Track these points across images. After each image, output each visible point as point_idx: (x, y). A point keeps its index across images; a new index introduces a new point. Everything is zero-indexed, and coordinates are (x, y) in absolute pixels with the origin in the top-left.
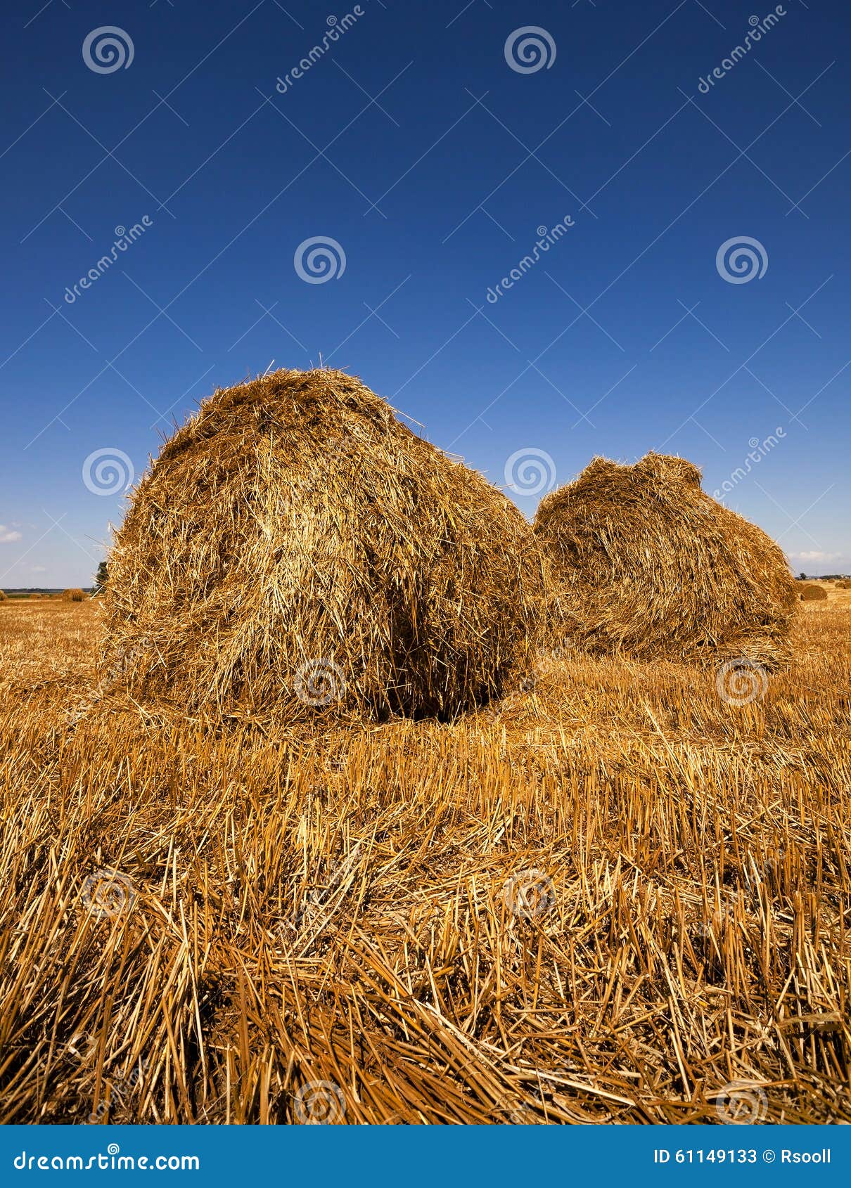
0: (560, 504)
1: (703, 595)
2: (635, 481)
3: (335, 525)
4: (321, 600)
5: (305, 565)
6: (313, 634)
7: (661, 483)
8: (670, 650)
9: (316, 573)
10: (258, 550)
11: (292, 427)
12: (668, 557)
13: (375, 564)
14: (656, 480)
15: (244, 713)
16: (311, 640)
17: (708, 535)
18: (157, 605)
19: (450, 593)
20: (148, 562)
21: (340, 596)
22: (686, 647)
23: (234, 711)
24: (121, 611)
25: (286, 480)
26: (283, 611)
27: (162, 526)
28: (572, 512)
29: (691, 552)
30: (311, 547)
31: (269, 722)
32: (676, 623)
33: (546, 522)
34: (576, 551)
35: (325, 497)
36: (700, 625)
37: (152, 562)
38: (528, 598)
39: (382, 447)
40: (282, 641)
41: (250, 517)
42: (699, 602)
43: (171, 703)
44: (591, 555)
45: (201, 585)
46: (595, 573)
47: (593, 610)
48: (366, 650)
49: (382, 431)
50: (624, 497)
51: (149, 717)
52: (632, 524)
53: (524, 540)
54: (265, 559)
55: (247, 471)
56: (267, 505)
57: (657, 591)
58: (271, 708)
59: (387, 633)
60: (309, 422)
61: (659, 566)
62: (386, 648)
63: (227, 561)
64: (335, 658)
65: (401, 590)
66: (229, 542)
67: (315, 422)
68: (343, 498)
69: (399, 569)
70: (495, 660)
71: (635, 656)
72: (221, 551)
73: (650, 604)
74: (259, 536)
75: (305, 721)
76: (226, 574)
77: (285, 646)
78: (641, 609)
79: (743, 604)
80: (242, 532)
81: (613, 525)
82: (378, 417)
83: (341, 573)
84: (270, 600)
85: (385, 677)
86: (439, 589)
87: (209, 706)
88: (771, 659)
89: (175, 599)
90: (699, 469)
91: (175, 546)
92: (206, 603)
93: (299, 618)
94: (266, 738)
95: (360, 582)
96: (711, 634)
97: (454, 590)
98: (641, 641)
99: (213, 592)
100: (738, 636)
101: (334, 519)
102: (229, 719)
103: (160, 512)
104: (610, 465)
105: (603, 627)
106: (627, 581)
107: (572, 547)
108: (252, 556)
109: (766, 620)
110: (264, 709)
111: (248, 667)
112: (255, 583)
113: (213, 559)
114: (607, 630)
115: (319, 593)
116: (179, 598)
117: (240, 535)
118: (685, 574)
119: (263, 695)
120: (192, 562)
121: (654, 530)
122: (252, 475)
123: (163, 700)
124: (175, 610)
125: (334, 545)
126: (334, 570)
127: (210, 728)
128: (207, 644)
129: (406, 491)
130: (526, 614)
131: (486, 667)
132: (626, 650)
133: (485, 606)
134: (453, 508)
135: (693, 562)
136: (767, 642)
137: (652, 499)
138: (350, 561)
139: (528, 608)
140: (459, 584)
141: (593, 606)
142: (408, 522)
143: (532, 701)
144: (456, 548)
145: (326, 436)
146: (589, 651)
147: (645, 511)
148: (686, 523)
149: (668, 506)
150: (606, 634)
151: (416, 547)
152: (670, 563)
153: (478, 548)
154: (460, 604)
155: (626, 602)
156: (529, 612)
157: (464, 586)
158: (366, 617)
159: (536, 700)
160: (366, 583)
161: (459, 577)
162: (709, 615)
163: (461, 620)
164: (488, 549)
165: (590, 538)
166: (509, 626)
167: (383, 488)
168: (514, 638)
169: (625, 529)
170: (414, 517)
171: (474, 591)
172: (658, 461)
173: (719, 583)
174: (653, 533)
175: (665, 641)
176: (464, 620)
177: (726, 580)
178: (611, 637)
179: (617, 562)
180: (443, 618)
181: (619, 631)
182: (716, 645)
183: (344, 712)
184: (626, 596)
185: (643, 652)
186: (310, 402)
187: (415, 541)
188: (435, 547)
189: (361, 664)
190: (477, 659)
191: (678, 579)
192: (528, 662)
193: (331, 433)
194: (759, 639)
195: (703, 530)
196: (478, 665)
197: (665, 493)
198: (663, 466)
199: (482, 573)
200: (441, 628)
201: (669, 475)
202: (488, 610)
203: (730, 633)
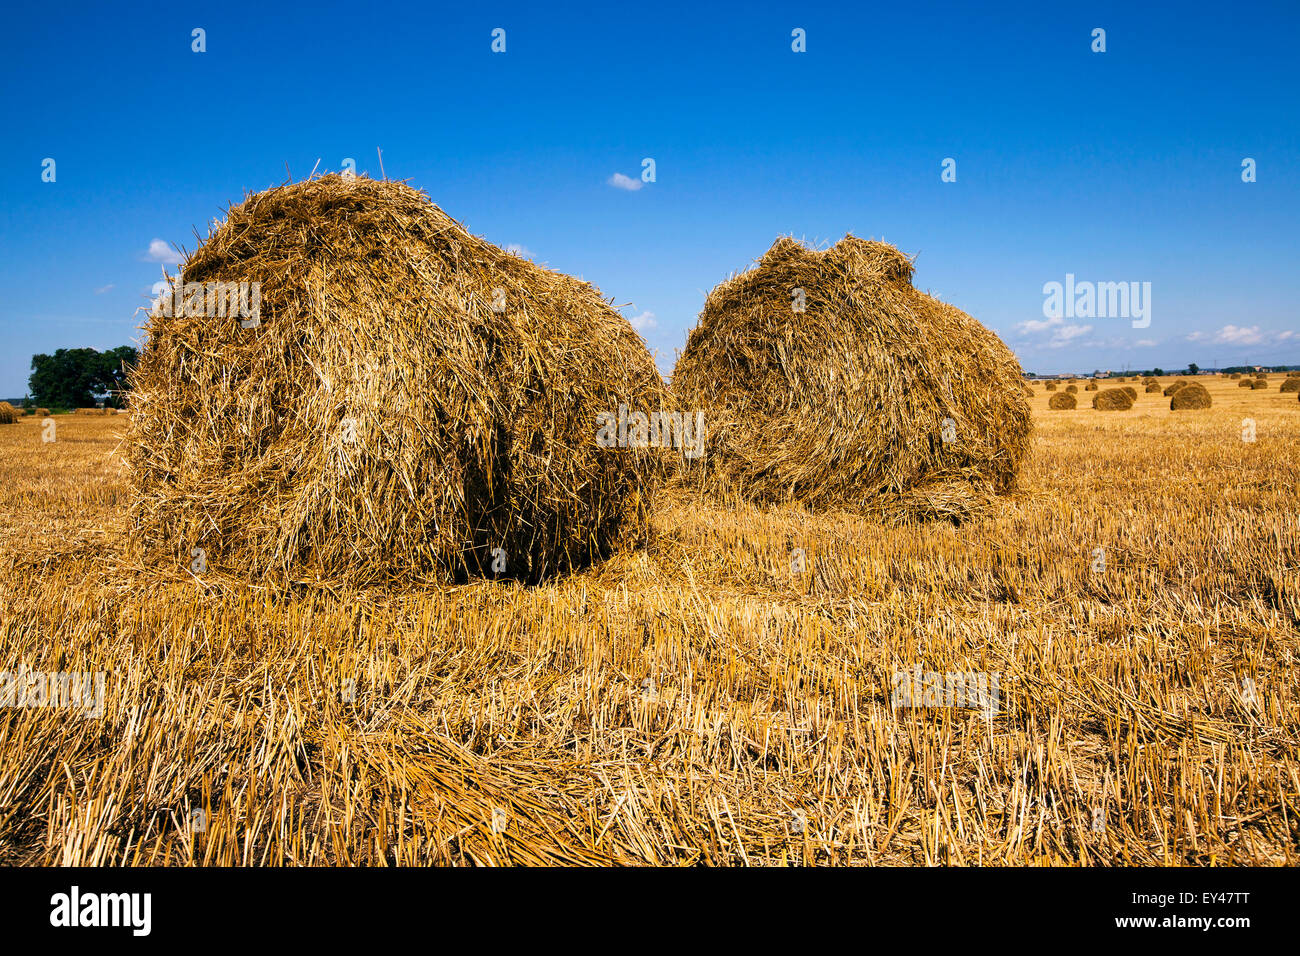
0: (732, 301)
1: (891, 430)
2: (824, 275)
3: (401, 379)
4: (389, 461)
5: (371, 423)
6: (382, 497)
7: (854, 281)
8: (849, 498)
9: (383, 433)
10: (316, 404)
11: (350, 257)
12: (854, 381)
13: (446, 423)
14: (849, 276)
15: (314, 577)
16: (381, 503)
17: (903, 354)
18: (201, 463)
19: (538, 445)
20: (183, 412)
21: (409, 458)
22: (866, 493)
23: (303, 577)
24: (154, 470)
25: (344, 323)
26: (349, 473)
27: (197, 370)
28: (745, 314)
29: (881, 374)
30: (376, 404)
31: (341, 587)
32: (858, 464)
33: (712, 325)
34: (747, 367)
35: (390, 348)
36: (885, 467)
37: (188, 412)
39: (451, 289)
40: (351, 503)
41: (306, 363)
42: (885, 438)
43: (230, 571)
44: (765, 373)
45: (254, 443)
46: (770, 397)
47: (764, 446)
48: (438, 512)
49: (453, 265)
51: (208, 587)
52: (816, 335)
54: (327, 413)
55: (298, 308)
56: (326, 351)
57: (839, 424)
58: (343, 573)
59: (461, 493)
60: (368, 255)
61: (842, 392)
62: (460, 509)
63: (282, 415)
64: (406, 521)
65: (474, 449)
66: (283, 393)
67: (375, 255)
68: (409, 349)
69: (471, 427)
70: (596, 517)
71: (808, 505)
72: (275, 403)
73: (831, 438)
74: (318, 387)
75: (378, 584)
76: (282, 429)
77: (353, 509)
78: (819, 446)
80: (297, 382)
81: (793, 335)
82: (448, 248)
83: (408, 432)
84: (335, 461)
85: (459, 539)
86: (523, 443)
87: (274, 573)
88: (961, 508)
89: (223, 457)
90: (909, 257)
91: (217, 396)
92: (262, 462)
93: (367, 481)
94: (339, 602)
95: (430, 443)
96: (896, 477)
97: (544, 442)
98: (816, 486)
99: (269, 449)
100: (932, 480)
101: (401, 373)
102: (298, 585)
103: (193, 353)
104: (797, 250)
105: (774, 469)
106: (806, 409)
107: (743, 361)
108: (311, 410)
109: (966, 462)
110: (335, 574)
111: (315, 532)
112: (317, 440)
113: (265, 412)
114: (779, 471)
115: (387, 454)
116: (228, 455)
117: (295, 385)
118: (874, 404)
119: (333, 560)
120: (240, 415)
121: (841, 344)
122: (304, 314)
123: (220, 569)
124: (225, 470)
125: (401, 403)
126: (402, 428)
127: (278, 596)
128: (266, 507)
129: (479, 341)
130: (638, 463)
131: (585, 524)
132: (799, 498)
133: (582, 458)
134: (543, 348)
135: (883, 387)
136: (962, 488)
137: (841, 302)
138: (419, 420)
139: (640, 456)
140: (549, 435)
141: (765, 441)
142: (481, 377)
143: (641, 562)
144: (545, 395)
145: (388, 274)
146: (756, 500)
147: (832, 317)
148: (879, 336)
149: (860, 313)
150: (777, 477)
151: (490, 403)
152: (856, 388)
153: (572, 393)
154: (550, 457)
155: (804, 436)
156: (642, 461)
157: (555, 437)
158: (437, 479)
159: (645, 560)
160: (436, 443)
161: (549, 427)
162: (896, 455)
163: (550, 475)
164: (587, 392)
165: (766, 350)
166: (616, 478)
167: (453, 339)
168: (624, 491)
169: (807, 340)
170: (489, 368)
171: (568, 442)
172: (855, 249)
173: (912, 415)
174: (840, 347)
175: (844, 487)
176: (554, 475)
177: (921, 411)
178: (782, 481)
179: (795, 383)
180: (528, 474)
181: (792, 473)
182: (901, 492)
183: (419, 574)
184: (803, 429)
185: (818, 500)
186: (367, 227)
187: (489, 397)
188: (518, 397)
189: (434, 526)
190: (573, 516)
191: (864, 409)
192: (641, 517)
193: (394, 270)
194: (955, 484)
195: (899, 347)
196: (575, 523)
197: (857, 294)
198: (860, 257)
199: (579, 420)
200: (526, 485)
201: (866, 269)
202: (586, 462)
203: (921, 476)
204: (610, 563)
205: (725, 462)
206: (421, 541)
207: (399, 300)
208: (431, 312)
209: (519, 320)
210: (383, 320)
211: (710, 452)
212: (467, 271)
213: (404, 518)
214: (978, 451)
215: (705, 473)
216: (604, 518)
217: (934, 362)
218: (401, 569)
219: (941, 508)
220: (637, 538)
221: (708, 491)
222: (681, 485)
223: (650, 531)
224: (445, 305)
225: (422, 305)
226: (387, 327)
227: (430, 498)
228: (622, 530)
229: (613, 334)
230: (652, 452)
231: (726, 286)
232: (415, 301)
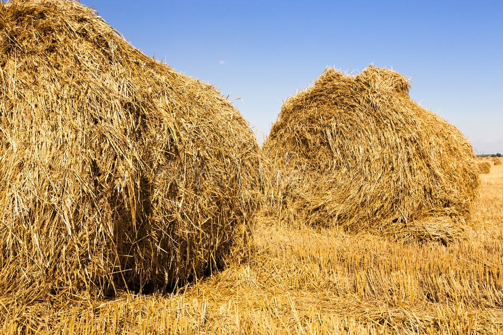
0: (298, 106)
1: (400, 183)
2: (355, 89)
3: (66, 142)
4: (54, 205)
5: (42, 175)
6: (48, 233)
7: (375, 92)
8: (373, 225)
9: (50, 183)
11: (33, 53)
12: (375, 153)
13: (99, 175)
14: (372, 90)
16: (47, 237)
17: (407, 136)
19: (173, 192)
21: (69, 203)
22: (384, 223)
25: (28, 101)
26: (24, 214)
28: (306, 113)
29: (393, 149)
30: (47, 161)
31: (13, 303)
32: (378, 205)
33: (286, 120)
34: (307, 145)
35: (59, 118)
36: (396, 207)
38: (247, 192)
39: (108, 75)
40: (24, 237)
42: (396, 189)
44: (319, 148)
46: (321, 163)
47: (318, 192)
48: (92, 244)
49: (110, 59)
50: (346, 103)
52: (351, 125)
53: (245, 145)
54: (11, 168)
56: (14, 121)
57: (366, 179)
58: (16, 291)
59: (111, 229)
60: (47, 50)
61: (368, 160)
62: (110, 242)
64: (66, 251)
65: (121, 197)
67: (51, 50)
68: (74, 119)
69: (120, 179)
70: (215, 243)
71: (346, 229)
73: (360, 189)
74: (7, 148)
75: (42, 301)
77: (25, 242)
78: (353, 192)
79: (431, 190)
81: (336, 126)
82: (107, 46)
83: (70, 182)
84: (13, 204)
85: (109, 265)
86: (162, 191)
88: (447, 234)
90: (407, 80)
93: (36, 220)
95: (86, 191)
96: (403, 213)
97: (177, 190)
98: (351, 217)
100: (425, 215)
101: (66, 138)
104: (338, 75)
105: (324, 206)
106: (344, 170)
107: (305, 141)
109: (447, 204)
110: (10, 292)
114: (327, 208)
115: (52, 199)
118: (389, 167)
119: (9, 280)
121: (367, 131)
125: (65, 160)
126: (65, 179)
129: (127, 114)
130: (244, 204)
131: (206, 248)
132: (340, 224)
133: (205, 202)
134: (179, 123)
135: (394, 157)
136: (446, 221)
137: (367, 105)
138: (78, 173)
139: (245, 200)
140: (181, 185)
141: (318, 189)
142: (128, 141)
143: (245, 272)
144: (179, 156)
145: (61, 64)
146: (313, 224)
147: (361, 114)
148: (392, 125)
149: (379, 112)
150: (326, 211)
151: (135, 161)
152: (377, 157)
153: (199, 156)
154: (182, 201)
155: (343, 186)
156: (247, 203)
157: (186, 187)
158: (91, 219)
159: (248, 271)
160: (90, 191)
161: (182, 179)
162: (403, 199)
163: (182, 214)
164: (209, 156)
165: (319, 135)
166: (229, 215)
167: (107, 112)
168: (234, 223)
169: (345, 128)
170: (137, 135)
171: (196, 190)
172: (375, 73)
173: (413, 174)
174: (366, 133)
175: (369, 218)
176: (185, 214)
177: (419, 172)
178: (329, 214)
179: (338, 155)
180: (165, 214)
181: (335, 209)
182: (406, 222)
183: (75, 293)
184: (343, 182)
185: (352, 226)
186: (47, 30)
187: (134, 157)
188: (159, 157)
189: (87, 255)
190: (198, 242)
191: (382, 171)
192: (245, 242)
193: (65, 60)
194: (440, 218)
195: (404, 131)
196: (200, 247)
197: (377, 101)
198: (378, 78)
199: (203, 174)
200: (164, 222)
201: (383, 86)
202: (208, 204)
203: (418, 213)
204: (224, 273)
205: (294, 201)
206: (78, 267)
207: (67, 83)
208: (89, 91)
209: (161, 103)
210: (55, 98)
211: (285, 195)
212: (121, 63)
213: (65, 248)
214: (455, 197)
215: (281, 208)
216: (220, 243)
217: (426, 141)
218: (61, 290)
219: (434, 233)
220: (242, 255)
221: (283, 219)
222: (266, 215)
223: (252, 251)
224: (101, 86)
225: (83, 86)
226: (57, 103)
227: (85, 233)
228: (233, 250)
229: (228, 117)
230: (254, 197)
231: (294, 97)
232: (79, 83)
